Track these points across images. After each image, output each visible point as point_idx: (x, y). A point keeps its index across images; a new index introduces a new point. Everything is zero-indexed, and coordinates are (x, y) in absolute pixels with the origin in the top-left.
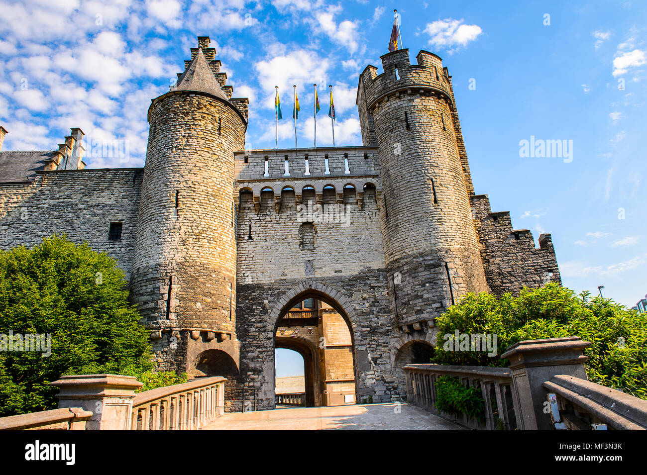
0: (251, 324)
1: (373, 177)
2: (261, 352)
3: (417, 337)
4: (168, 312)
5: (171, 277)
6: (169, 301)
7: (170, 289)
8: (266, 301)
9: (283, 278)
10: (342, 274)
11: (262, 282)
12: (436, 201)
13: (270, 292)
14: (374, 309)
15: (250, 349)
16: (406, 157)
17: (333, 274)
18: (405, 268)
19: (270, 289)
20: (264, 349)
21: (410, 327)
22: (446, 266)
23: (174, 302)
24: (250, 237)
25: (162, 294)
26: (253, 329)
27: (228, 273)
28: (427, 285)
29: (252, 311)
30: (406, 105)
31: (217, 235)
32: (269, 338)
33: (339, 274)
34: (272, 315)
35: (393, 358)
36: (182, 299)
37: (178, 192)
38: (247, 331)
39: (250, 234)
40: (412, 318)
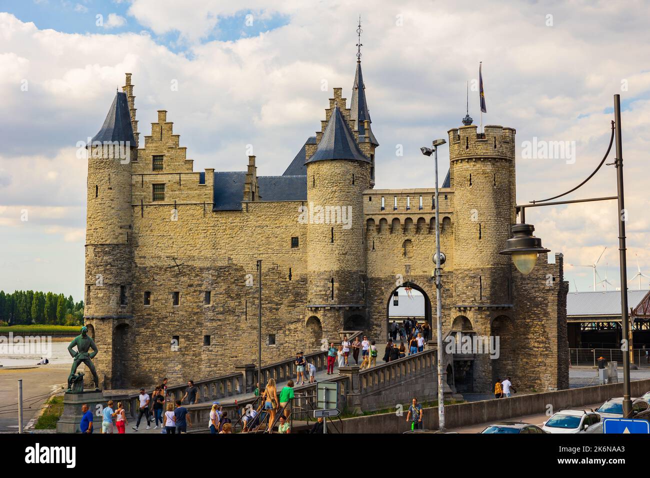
0: (375, 301)
1: (449, 213)
2: (380, 316)
3: (463, 314)
4: (332, 297)
5: (333, 278)
6: (333, 291)
7: (333, 285)
8: (383, 288)
9: (392, 274)
10: (427, 274)
11: (381, 277)
12: (480, 238)
13: (385, 283)
14: (444, 295)
15: (374, 314)
16: (467, 206)
17: (422, 273)
18: (460, 276)
19: (385, 281)
20: (382, 314)
21: (460, 308)
22: (480, 278)
23: (336, 292)
24: (373, 249)
25: (329, 288)
26: (376, 303)
27: (362, 273)
28: (469, 287)
29: (375, 293)
30: (471, 169)
31: (355, 252)
32: (384, 309)
33: (425, 273)
34: (386, 296)
35: (452, 323)
36: (339, 290)
37: (332, 229)
38: (373, 304)
39: (374, 247)
40: (460, 304)
